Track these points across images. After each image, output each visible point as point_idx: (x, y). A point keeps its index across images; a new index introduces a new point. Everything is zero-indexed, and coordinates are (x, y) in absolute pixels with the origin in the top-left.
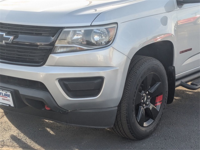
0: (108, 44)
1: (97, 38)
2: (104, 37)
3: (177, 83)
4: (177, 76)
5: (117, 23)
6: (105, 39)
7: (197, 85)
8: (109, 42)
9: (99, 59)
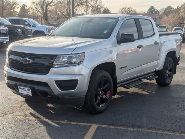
0: (80, 63)
1: (74, 60)
2: (78, 60)
3: (118, 85)
4: (118, 81)
5: (85, 53)
6: (78, 61)
7: (130, 86)
8: (80, 62)
9: (76, 71)
